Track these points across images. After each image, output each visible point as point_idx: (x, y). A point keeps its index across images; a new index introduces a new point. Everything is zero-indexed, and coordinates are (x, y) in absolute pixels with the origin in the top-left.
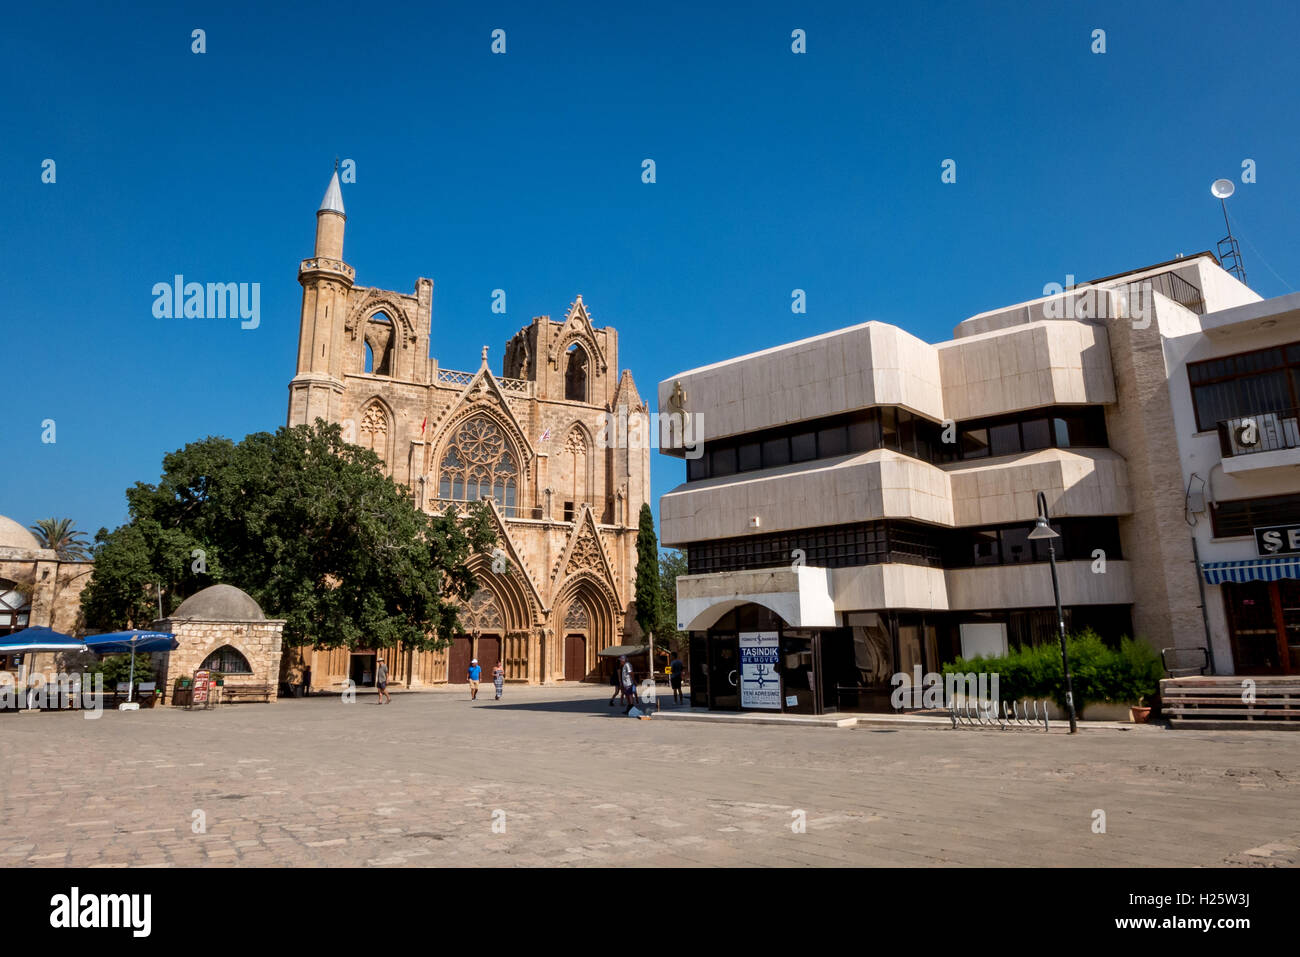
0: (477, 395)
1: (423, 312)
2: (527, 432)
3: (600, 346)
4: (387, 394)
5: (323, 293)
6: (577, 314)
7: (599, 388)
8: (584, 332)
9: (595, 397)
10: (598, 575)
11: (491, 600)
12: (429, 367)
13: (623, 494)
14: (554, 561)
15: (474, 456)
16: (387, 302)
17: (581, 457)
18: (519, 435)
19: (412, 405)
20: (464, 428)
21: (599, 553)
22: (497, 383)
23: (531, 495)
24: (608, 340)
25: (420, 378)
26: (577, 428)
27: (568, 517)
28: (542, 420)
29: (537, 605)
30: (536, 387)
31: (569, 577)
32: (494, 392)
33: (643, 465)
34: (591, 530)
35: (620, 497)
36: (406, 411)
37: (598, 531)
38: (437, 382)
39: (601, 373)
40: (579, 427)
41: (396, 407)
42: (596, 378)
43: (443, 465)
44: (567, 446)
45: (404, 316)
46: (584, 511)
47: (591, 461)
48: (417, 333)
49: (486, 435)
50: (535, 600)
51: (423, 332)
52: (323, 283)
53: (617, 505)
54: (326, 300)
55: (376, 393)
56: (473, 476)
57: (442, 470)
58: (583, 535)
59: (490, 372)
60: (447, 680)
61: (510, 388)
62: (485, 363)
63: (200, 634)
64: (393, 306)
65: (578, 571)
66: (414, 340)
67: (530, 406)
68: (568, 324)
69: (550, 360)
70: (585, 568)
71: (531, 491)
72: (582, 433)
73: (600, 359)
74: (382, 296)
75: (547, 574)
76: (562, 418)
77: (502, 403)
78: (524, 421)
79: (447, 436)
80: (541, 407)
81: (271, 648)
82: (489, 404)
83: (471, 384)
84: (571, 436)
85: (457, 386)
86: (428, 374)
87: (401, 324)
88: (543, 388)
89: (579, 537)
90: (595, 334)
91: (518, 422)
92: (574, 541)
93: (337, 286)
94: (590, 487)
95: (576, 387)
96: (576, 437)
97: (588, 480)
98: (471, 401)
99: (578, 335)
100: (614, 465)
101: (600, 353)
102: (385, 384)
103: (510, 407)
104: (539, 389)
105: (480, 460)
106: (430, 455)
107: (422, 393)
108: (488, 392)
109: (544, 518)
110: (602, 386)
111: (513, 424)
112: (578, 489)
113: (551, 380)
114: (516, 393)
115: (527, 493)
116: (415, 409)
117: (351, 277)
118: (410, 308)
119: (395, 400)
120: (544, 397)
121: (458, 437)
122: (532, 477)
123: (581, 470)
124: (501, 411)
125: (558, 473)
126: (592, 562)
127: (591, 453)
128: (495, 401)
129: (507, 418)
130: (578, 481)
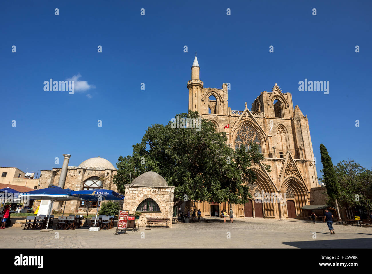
0: (245, 118)
1: (225, 93)
2: (263, 129)
3: (285, 99)
4: (216, 119)
5: (194, 89)
6: (276, 89)
7: (287, 113)
8: (279, 95)
9: (286, 115)
10: (297, 178)
11: (257, 187)
12: (228, 110)
13: (302, 148)
14: (279, 172)
15: (246, 137)
16: (214, 91)
17: (283, 137)
18: (261, 130)
19: (224, 122)
20: (241, 129)
21: (296, 170)
22: (251, 113)
23: (267, 150)
24: (288, 97)
25: (226, 114)
26: (281, 127)
27: (281, 156)
28: (268, 124)
29: (275, 189)
30: (264, 114)
31: (285, 179)
32: (250, 116)
33: (308, 137)
34: (292, 161)
35: (301, 149)
36: (222, 124)
37: (294, 161)
38: (231, 114)
39: (287, 107)
40: (281, 126)
41: (219, 123)
42: (285, 109)
43: (236, 141)
44: (278, 133)
45: (219, 95)
46: (288, 154)
47: (287, 137)
48: (224, 100)
49: (249, 130)
50: (274, 187)
51: (225, 99)
52: (194, 87)
53: (300, 152)
54: (195, 92)
55: (213, 119)
56: (246, 144)
57: (235, 142)
58: (289, 163)
59: (248, 110)
60: (244, 216)
61: (256, 115)
62: (246, 107)
63: (137, 192)
64: (216, 92)
65: (289, 176)
66: (223, 102)
67: (263, 120)
68: (273, 92)
69: (268, 105)
70: (291, 175)
71: (267, 148)
72: (282, 128)
73: (286, 103)
74: (212, 90)
75: (277, 177)
76: (275, 123)
77: (253, 120)
78: (262, 125)
79: (236, 131)
80: (267, 120)
81: (169, 200)
82: (249, 120)
83: (243, 114)
84: (279, 129)
85: (238, 115)
86: (228, 112)
87: (218, 98)
88: (267, 114)
89: (287, 164)
90: (283, 95)
91: (260, 125)
92: (285, 165)
93: (198, 87)
94: (288, 146)
95: (278, 113)
96: (281, 130)
97: (287, 144)
98: (243, 120)
99: (277, 96)
100: (297, 138)
101: (286, 101)
102: (216, 116)
103: (256, 121)
104: (265, 114)
105: (248, 139)
106: (231, 138)
107: (227, 118)
108: (248, 116)
109: (273, 157)
110: (288, 112)
111: (258, 126)
112: (284, 147)
113: (270, 111)
114: (258, 116)
115: (265, 149)
116: (225, 123)
117: (203, 84)
118: (221, 93)
119: (218, 121)
120: (268, 117)
121: (240, 132)
122: (267, 143)
123: (284, 141)
124: (253, 122)
125: (276, 142)
126: (294, 173)
127: (287, 135)
128: (251, 119)
129: (256, 124)
130: (283, 145)
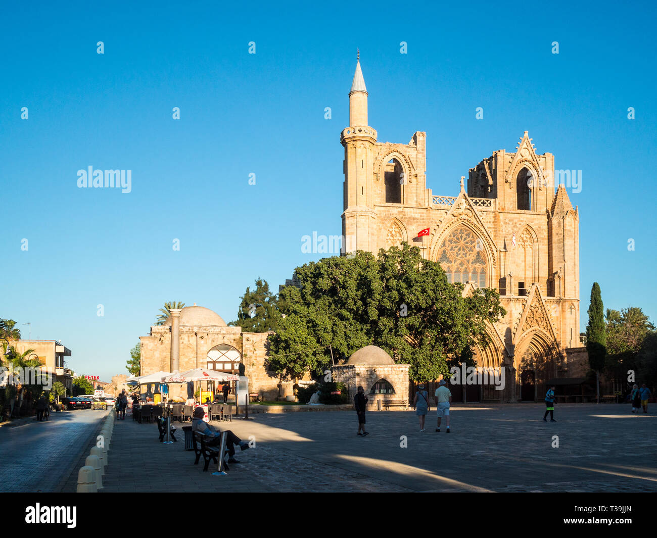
0: (459, 211)
1: (420, 156)
2: (493, 235)
3: (542, 167)
4: (401, 216)
5: (359, 150)
6: (525, 146)
7: (542, 200)
8: (530, 158)
9: (539, 206)
10: (544, 331)
12: (426, 195)
13: (561, 275)
14: (515, 323)
15: (458, 254)
16: (397, 151)
17: (529, 250)
18: (487, 237)
19: (417, 222)
20: (450, 236)
21: (545, 318)
22: (472, 203)
23: (497, 279)
24: (547, 162)
25: (421, 202)
26: (526, 230)
27: (523, 292)
28: (502, 226)
29: (504, 352)
30: (497, 203)
31: (525, 334)
32: (470, 209)
33: (575, 253)
34: (540, 301)
35: (559, 277)
36: (413, 227)
37: (544, 302)
38: (432, 205)
39: (542, 188)
40: (528, 229)
41: (407, 224)
42: (539, 192)
44: (519, 243)
45: (409, 161)
46: (534, 287)
47: (536, 253)
48: (417, 171)
49: (465, 239)
50: (503, 349)
51: (421, 170)
52: (358, 143)
53: (556, 282)
54: (361, 155)
55: (395, 216)
56: (458, 268)
58: (533, 305)
59: (467, 195)
61: (480, 205)
62: (463, 189)
64: (400, 153)
65: (531, 329)
66: (416, 176)
67: (494, 217)
68: (518, 153)
69: (507, 182)
70: (536, 327)
71: (497, 276)
72: (529, 233)
74: (393, 148)
75: (511, 331)
76: (516, 223)
77: (476, 216)
78: (491, 228)
79: (441, 242)
80: (502, 216)
82: (467, 217)
83: (455, 204)
84: (522, 235)
85: (446, 206)
86: (427, 200)
87: (406, 165)
88: (502, 203)
89: (531, 307)
90: (537, 159)
91: (486, 228)
92: (528, 309)
93: (368, 144)
94: (536, 271)
95: (524, 200)
96: (526, 236)
97: (535, 266)
98: (455, 216)
99: (525, 161)
100: (554, 255)
102: (400, 209)
103: (481, 218)
104: (499, 204)
105: (462, 257)
107: (423, 213)
108: (466, 209)
109: (507, 294)
110: (543, 198)
111: (483, 230)
112: (527, 272)
113: (507, 196)
114: (484, 208)
115: (494, 278)
116: (419, 225)
118: (412, 154)
119: (406, 220)
120: (503, 209)
121: (447, 243)
122: (497, 266)
123: (529, 259)
124: (475, 222)
125: (514, 262)
126: (540, 322)
127: (536, 247)
128: (470, 214)
129: (480, 226)
130: (527, 267)
